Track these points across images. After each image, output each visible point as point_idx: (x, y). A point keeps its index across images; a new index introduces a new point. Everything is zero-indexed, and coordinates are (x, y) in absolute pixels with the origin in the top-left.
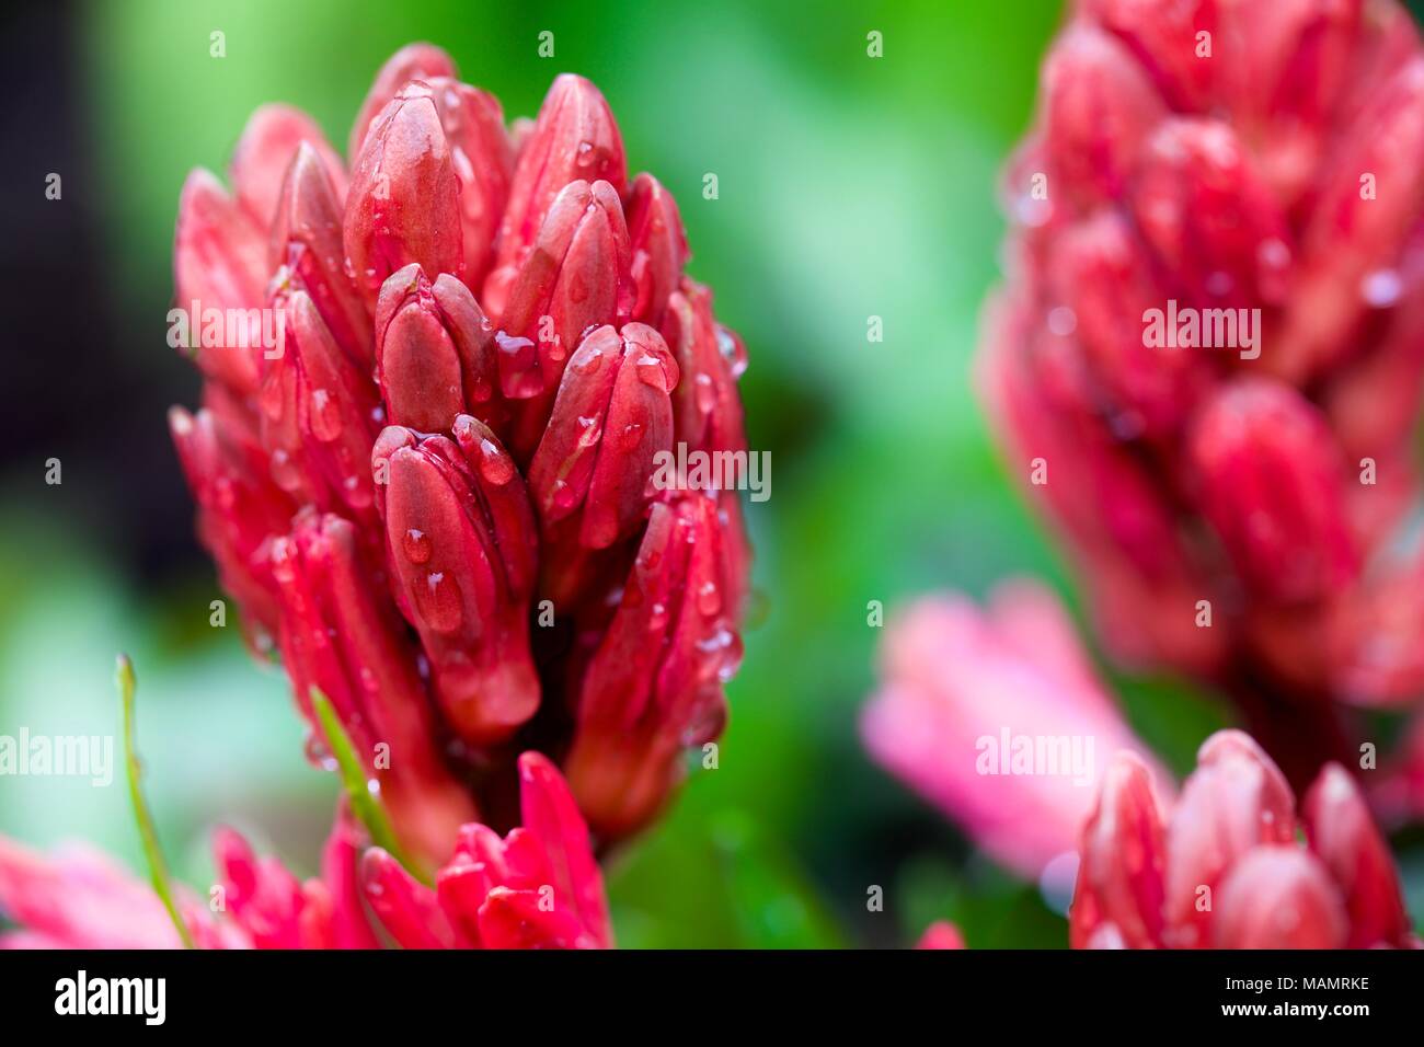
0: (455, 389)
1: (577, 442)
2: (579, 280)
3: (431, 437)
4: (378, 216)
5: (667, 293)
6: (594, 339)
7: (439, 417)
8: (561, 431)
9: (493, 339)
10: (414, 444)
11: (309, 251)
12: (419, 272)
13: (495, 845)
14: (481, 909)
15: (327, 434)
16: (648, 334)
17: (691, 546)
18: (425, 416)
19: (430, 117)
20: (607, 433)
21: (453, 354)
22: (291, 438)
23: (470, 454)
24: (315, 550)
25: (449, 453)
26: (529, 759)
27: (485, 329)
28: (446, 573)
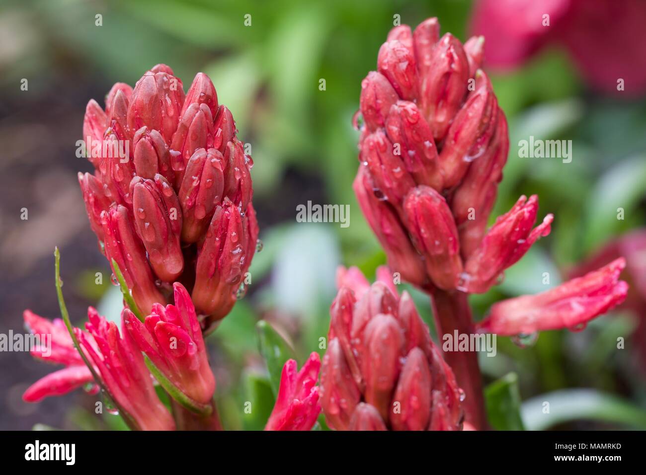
0: (156, 166)
1: (192, 184)
2: (194, 133)
3: (148, 180)
4: (136, 111)
5: (227, 142)
6: (198, 152)
7: (150, 175)
8: (187, 180)
9: (169, 151)
10: (142, 182)
11: (117, 123)
12: (146, 129)
13: (163, 310)
14: (155, 328)
15: (119, 179)
16: (216, 152)
17: (229, 220)
18: (146, 173)
19: (152, 81)
20: (201, 181)
21: (155, 155)
22: (108, 180)
23: (159, 186)
24: (114, 215)
25: (153, 186)
26: (176, 284)
27: (166, 148)
28: (150, 223)
